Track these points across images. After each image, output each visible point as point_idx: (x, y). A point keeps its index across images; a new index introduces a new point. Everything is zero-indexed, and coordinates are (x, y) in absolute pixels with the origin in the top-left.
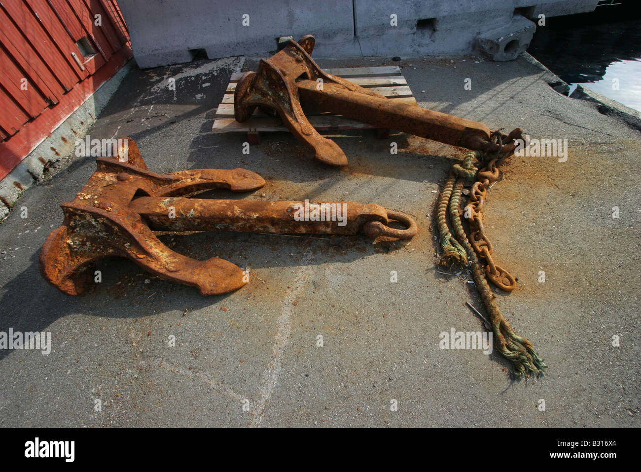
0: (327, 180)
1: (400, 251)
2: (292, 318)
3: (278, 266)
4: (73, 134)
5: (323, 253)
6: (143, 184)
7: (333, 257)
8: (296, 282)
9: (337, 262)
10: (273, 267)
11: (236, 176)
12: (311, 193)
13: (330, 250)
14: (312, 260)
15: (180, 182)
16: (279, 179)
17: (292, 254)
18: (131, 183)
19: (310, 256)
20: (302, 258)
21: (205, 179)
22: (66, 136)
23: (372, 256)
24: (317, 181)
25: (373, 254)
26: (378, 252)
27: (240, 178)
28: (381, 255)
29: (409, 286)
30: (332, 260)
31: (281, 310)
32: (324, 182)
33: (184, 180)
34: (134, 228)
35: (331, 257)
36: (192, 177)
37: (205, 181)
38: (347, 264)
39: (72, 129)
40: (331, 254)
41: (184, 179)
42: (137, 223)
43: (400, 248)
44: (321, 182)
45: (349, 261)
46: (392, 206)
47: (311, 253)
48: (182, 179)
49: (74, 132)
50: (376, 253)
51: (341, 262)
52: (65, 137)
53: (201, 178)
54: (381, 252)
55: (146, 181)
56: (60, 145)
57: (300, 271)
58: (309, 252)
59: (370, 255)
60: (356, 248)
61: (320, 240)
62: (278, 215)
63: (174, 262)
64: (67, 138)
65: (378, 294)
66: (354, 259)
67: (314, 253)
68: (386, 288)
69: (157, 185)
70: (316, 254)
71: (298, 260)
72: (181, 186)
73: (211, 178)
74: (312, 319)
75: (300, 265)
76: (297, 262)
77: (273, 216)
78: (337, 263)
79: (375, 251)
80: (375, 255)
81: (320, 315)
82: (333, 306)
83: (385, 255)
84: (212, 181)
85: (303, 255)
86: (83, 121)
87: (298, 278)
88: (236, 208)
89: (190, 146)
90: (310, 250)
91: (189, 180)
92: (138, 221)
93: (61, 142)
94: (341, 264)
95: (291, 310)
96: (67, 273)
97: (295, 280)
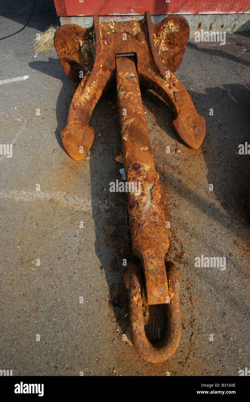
0: (224, 212)
1: (115, 324)
2: (38, 200)
3: (92, 181)
4: (209, 28)
5: (108, 220)
6: (142, 54)
7: (102, 232)
8: (74, 198)
9: (97, 236)
10: (91, 177)
11: (191, 120)
12: (194, 196)
13: (112, 227)
14: (99, 209)
15: (163, 80)
16: (206, 161)
17: (105, 190)
18: (138, 44)
19: (103, 207)
20: (101, 199)
21: (174, 96)
22: (204, 25)
23: (105, 281)
24: (218, 199)
25: (109, 282)
26: (112, 288)
27: (191, 124)
28: (108, 293)
29: (59, 335)
30: (99, 230)
31: (47, 190)
32: (218, 209)
33: (165, 82)
34: (103, 70)
35: (103, 229)
36: (172, 86)
37: (173, 97)
38: (94, 248)
39: (212, 24)
40: (106, 228)
41: (167, 81)
42: (108, 69)
43: (120, 325)
44: (218, 204)
45: (97, 250)
46: (200, 314)
47: (107, 208)
48: (165, 80)
49: (211, 28)
50: (109, 286)
51: (96, 240)
52: (202, 24)
53: (174, 93)
54: (111, 293)
55: (147, 55)
56: (194, 27)
57: (86, 200)
58: (108, 205)
59: (107, 277)
60: (116, 257)
61: (125, 215)
62: (128, 157)
63: (81, 104)
64: (202, 26)
65: (52, 287)
66: (100, 257)
67: (107, 211)
68: (59, 300)
69: (150, 66)
70: (106, 212)
71: (99, 196)
72: (159, 82)
73: (177, 99)
74: (34, 217)
75: (92, 199)
76: (96, 196)
77: (127, 153)
78: (95, 237)
79: (113, 284)
80: (106, 285)
81: (37, 224)
82: (44, 236)
83: (108, 299)
84: (174, 102)
85: (105, 199)
86: (224, 26)
87: (78, 199)
88: (132, 120)
89: (226, 84)
90: (111, 206)
91: (168, 85)
92: (110, 69)
93: (197, 25)
94: (94, 241)
95: (45, 198)
96: (68, 57)
97: (76, 197)
